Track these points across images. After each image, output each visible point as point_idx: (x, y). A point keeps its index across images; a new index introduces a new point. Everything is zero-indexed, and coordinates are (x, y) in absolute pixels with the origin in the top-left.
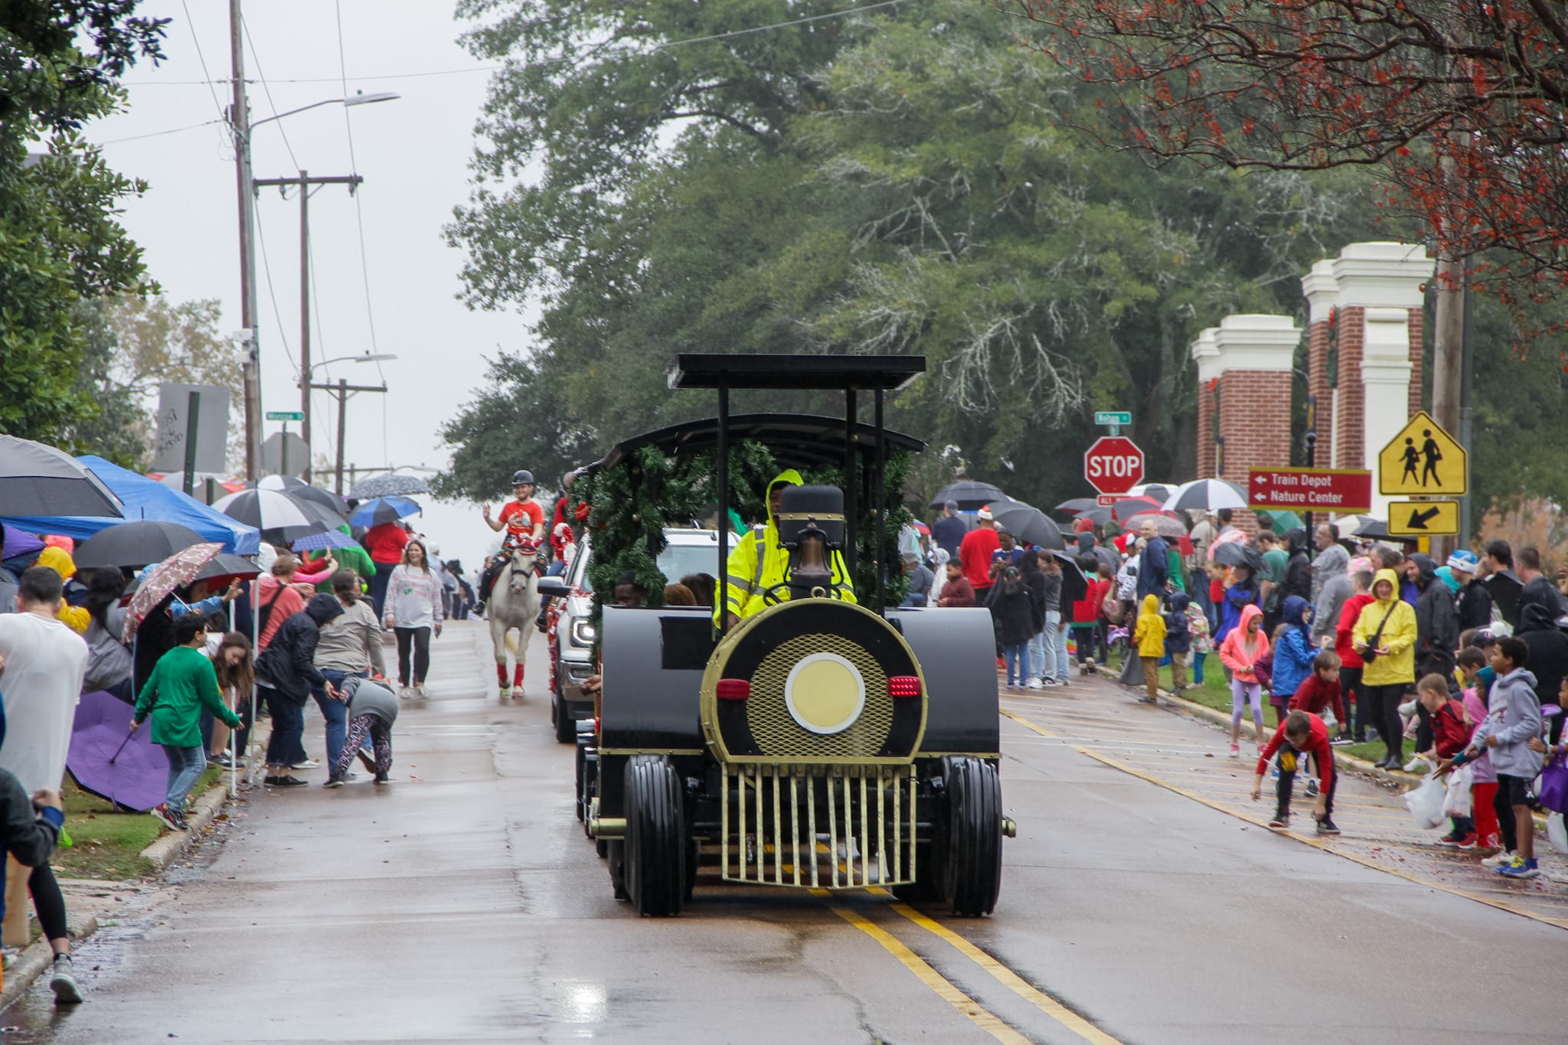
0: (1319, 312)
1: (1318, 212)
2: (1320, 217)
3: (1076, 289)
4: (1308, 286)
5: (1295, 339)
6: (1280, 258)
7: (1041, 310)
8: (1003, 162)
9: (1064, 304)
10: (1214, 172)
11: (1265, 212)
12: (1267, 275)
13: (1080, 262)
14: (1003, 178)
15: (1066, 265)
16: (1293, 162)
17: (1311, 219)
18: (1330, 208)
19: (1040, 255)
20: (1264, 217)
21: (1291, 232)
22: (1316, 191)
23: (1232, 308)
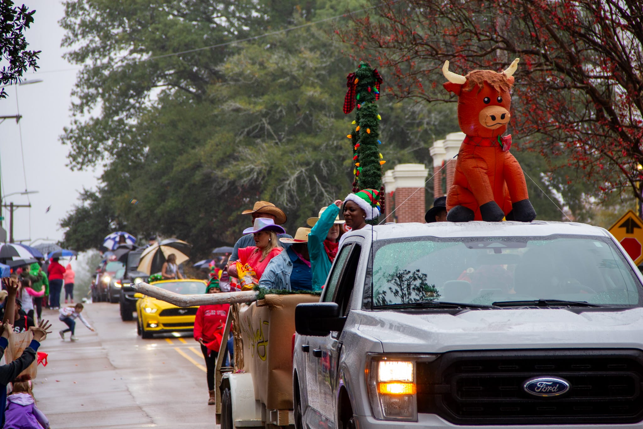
0: (437, 162)
1: (431, 121)
2: (432, 123)
3: (331, 155)
4: (432, 152)
5: (426, 173)
6: (416, 141)
7: (317, 164)
8: (299, 103)
9: (326, 162)
10: (387, 105)
11: (409, 121)
12: (410, 147)
13: (333, 144)
14: (298, 109)
15: (327, 145)
17: (428, 123)
18: (436, 119)
19: (316, 141)
20: (408, 123)
21: (420, 129)
22: (430, 112)
23: (397, 162)
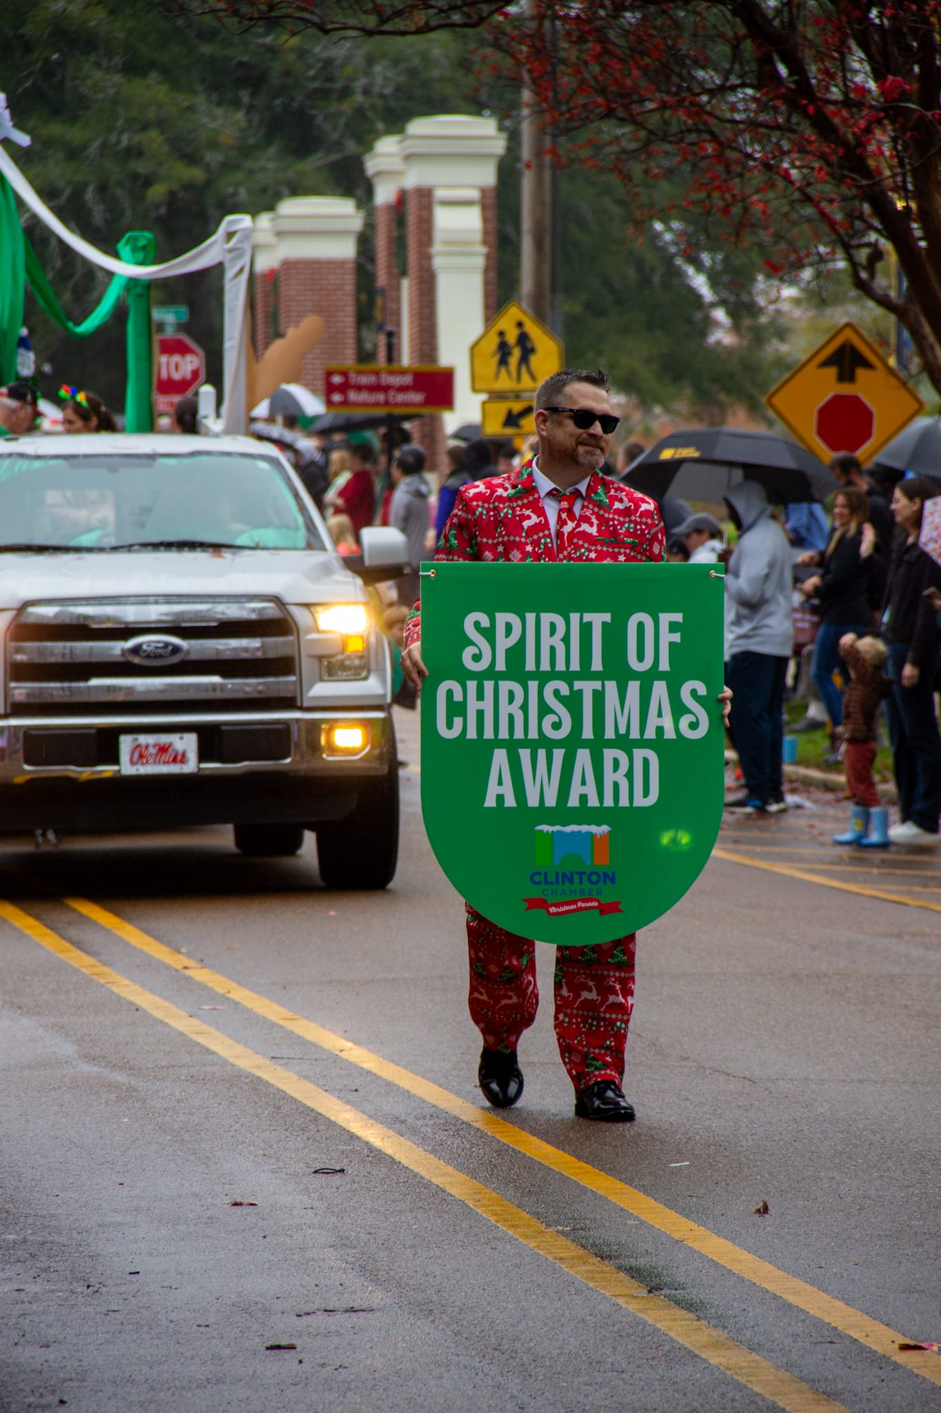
0: (384, 194)
1: (372, 84)
2: (376, 89)
3: (115, 172)
4: (372, 165)
5: (357, 223)
6: (335, 136)
7: (78, 193)
8: (28, 29)
9: (102, 189)
10: (261, 40)
11: (316, 84)
12: (320, 154)
13: (118, 142)
14: (28, 47)
15: (103, 146)
16: (388, 27)
17: (366, 91)
18: (386, 79)
19: (75, 134)
20: (316, 90)
21: (346, 107)
22: (370, 61)
23: (285, 190)
